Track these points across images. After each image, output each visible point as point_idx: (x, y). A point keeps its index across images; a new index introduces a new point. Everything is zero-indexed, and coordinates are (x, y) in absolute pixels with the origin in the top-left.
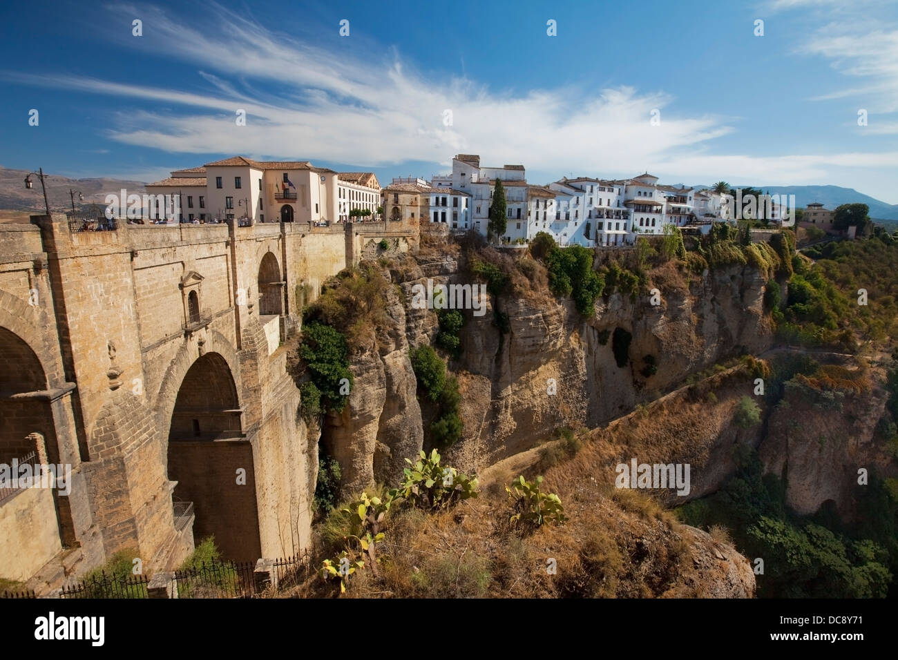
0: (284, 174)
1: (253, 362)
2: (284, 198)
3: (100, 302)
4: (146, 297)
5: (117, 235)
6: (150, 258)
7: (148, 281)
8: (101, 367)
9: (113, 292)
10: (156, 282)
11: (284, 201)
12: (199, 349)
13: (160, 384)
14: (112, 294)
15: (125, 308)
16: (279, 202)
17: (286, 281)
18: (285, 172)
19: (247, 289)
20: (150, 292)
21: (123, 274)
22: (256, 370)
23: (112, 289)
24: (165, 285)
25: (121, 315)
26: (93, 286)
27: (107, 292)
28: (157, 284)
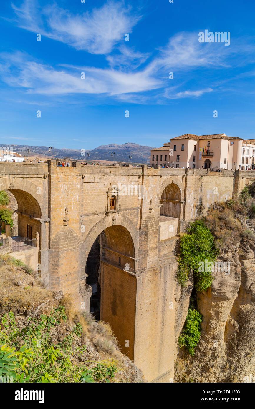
0: (208, 142)
1: (146, 237)
2: (207, 155)
3: (65, 192)
4: (88, 194)
5: (76, 168)
6: (92, 179)
7: (90, 188)
8: (61, 216)
9: (71, 189)
10: (94, 189)
11: (206, 157)
12: (112, 222)
13: (89, 231)
14: (70, 190)
15: (75, 196)
16: (204, 158)
17: (185, 201)
18: (209, 140)
19: (149, 200)
20: (91, 193)
21: (76, 183)
22: (147, 241)
23: (71, 188)
24: (99, 191)
25: (73, 199)
26: (63, 186)
27: (68, 189)
28: (95, 190)
